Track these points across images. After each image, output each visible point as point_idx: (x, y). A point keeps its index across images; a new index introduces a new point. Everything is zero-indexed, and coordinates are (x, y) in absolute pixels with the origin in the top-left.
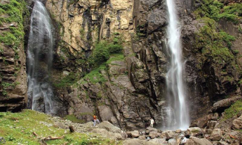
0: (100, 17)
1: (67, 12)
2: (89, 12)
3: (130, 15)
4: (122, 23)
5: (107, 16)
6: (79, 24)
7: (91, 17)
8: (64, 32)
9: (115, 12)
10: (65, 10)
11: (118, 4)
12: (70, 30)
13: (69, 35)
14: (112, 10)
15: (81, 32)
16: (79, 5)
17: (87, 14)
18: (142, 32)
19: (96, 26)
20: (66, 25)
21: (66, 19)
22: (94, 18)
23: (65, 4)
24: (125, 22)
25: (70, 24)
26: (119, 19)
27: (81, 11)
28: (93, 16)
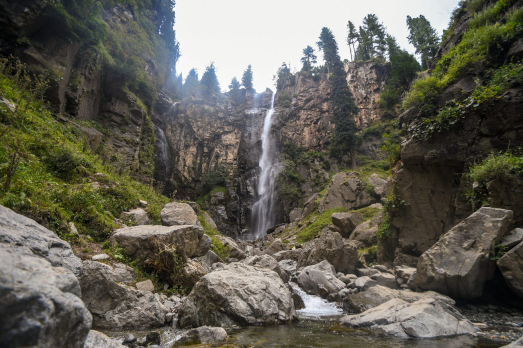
0: (211, 150)
1: (184, 141)
2: (203, 144)
3: (236, 151)
4: (229, 158)
5: (217, 150)
6: (192, 154)
7: (203, 149)
8: (179, 160)
9: (224, 147)
10: (182, 139)
11: (227, 140)
12: (184, 159)
13: (183, 164)
14: (221, 145)
15: (194, 163)
16: (194, 136)
17: (200, 146)
18: (242, 168)
19: (207, 158)
20: (182, 154)
21: (182, 148)
22: (206, 150)
23: (183, 134)
24: (231, 157)
25: (185, 153)
26: (227, 154)
27: (196, 143)
28: (205, 148)
